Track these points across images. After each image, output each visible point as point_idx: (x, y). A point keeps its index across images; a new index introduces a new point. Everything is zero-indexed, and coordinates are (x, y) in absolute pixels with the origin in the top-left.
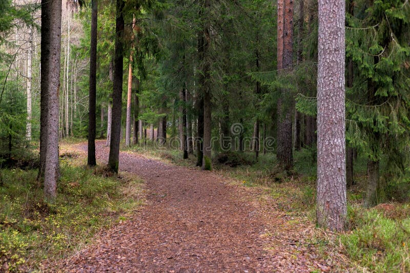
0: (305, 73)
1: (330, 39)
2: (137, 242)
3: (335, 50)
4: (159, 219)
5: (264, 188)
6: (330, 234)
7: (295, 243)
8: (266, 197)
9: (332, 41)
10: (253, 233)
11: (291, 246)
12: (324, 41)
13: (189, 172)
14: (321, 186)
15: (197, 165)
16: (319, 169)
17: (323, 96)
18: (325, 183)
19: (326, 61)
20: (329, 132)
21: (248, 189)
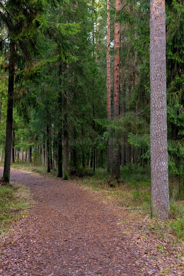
0: (129, 120)
1: (158, 101)
2: (39, 230)
3: (161, 108)
4: (47, 213)
5: (105, 191)
6: (161, 222)
7: (140, 228)
8: (109, 197)
9: (159, 103)
10: (112, 222)
11: (139, 230)
12: (154, 102)
13: (54, 181)
14: (154, 191)
15: (58, 177)
16: (152, 180)
17: (155, 136)
18: (157, 190)
19: (156, 115)
20: (159, 158)
21: (96, 192)
